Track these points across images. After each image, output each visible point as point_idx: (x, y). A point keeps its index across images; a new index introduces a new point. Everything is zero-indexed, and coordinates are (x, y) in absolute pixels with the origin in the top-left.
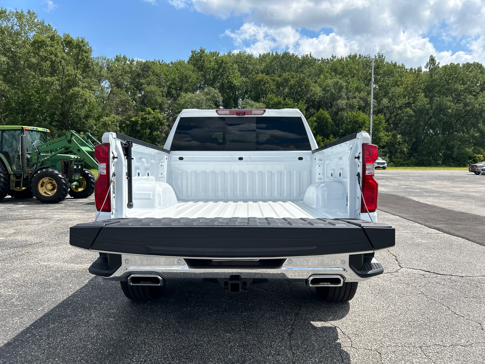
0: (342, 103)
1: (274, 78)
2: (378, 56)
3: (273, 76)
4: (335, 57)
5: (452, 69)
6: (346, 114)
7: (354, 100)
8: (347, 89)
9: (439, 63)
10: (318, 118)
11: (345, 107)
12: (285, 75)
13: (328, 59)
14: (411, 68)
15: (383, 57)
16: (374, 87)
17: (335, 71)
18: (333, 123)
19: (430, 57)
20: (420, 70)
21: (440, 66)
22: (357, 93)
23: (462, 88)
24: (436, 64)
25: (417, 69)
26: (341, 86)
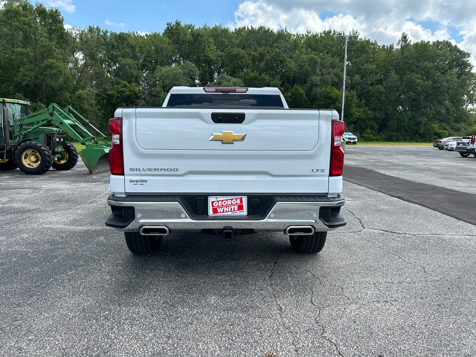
0: (316, 79)
1: (250, 52)
2: (352, 32)
4: (310, 32)
5: (422, 47)
6: (319, 90)
7: (328, 76)
8: (321, 65)
9: (411, 41)
10: (293, 94)
11: (319, 83)
12: (260, 49)
13: (303, 35)
14: (384, 45)
15: (357, 34)
16: (347, 64)
17: (310, 46)
18: (307, 99)
19: (403, 34)
20: (391, 47)
21: (412, 44)
22: (331, 69)
23: (431, 65)
24: (408, 41)
25: (389, 46)
26: (316, 62)
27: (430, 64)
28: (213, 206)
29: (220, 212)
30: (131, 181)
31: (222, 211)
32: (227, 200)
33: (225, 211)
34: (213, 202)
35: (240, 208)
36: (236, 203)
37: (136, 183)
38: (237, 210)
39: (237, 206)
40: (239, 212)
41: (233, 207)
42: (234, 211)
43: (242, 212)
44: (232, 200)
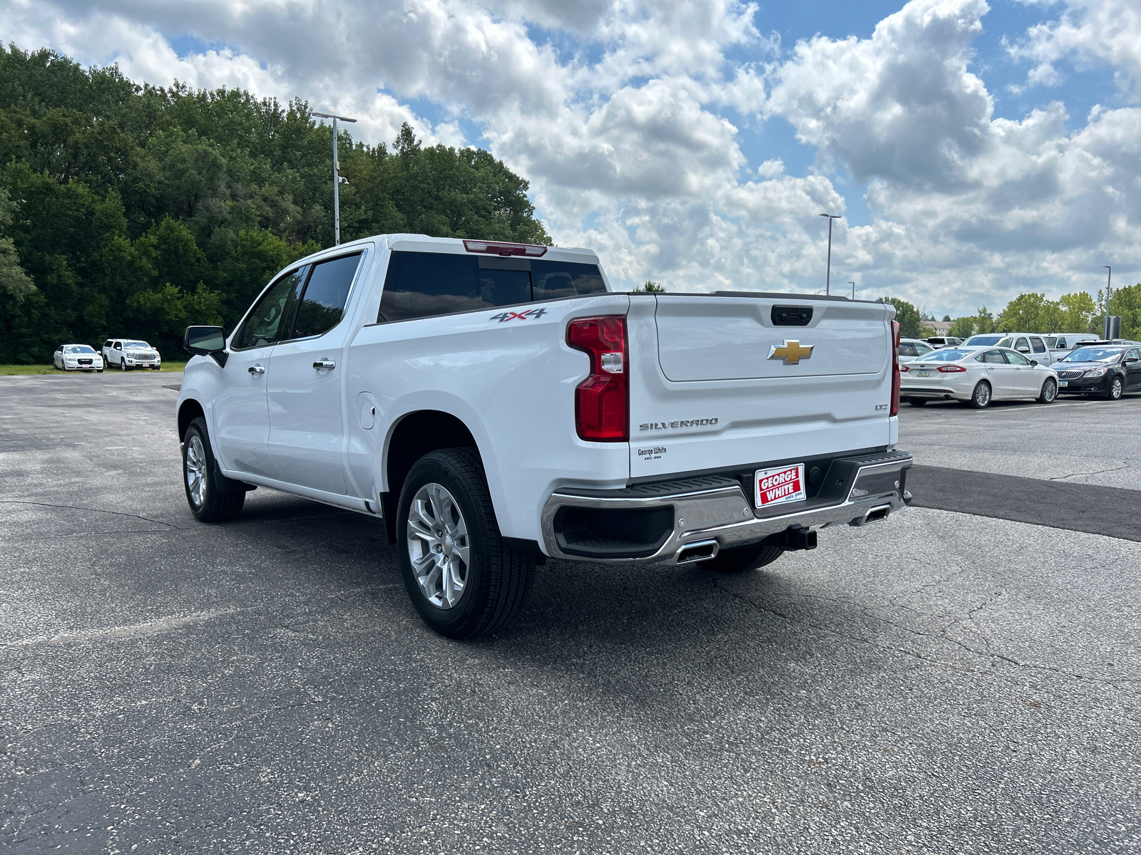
0: (222, 206)
1: (18, 116)
2: (296, 104)
3: (15, 112)
4: (184, 87)
5: (441, 157)
6: (231, 234)
7: (249, 202)
8: (229, 172)
9: (420, 142)
10: (162, 239)
11: (229, 217)
12: (54, 113)
13: (162, 90)
14: (361, 143)
15: (307, 110)
16: (341, 181)
17: (189, 122)
18: (201, 254)
19: (404, 126)
20: (382, 150)
21: (422, 147)
22: (254, 186)
23: (463, 199)
24: (415, 143)
25: (376, 148)
26: (215, 165)
27: (461, 197)
28: (761, 489)
29: (772, 500)
30: (641, 453)
31: (773, 498)
32: (779, 475)
33: (777, 497)
34: (761, 481)
35: (796, 487)
36: (791, 480)
37: (648, 456)
38: (792, 491)
39: (792, 484)
40: (796, 495)
41: (786, 487)
42: (789, 494)
43: (799, 494)
44: (785, 473)
